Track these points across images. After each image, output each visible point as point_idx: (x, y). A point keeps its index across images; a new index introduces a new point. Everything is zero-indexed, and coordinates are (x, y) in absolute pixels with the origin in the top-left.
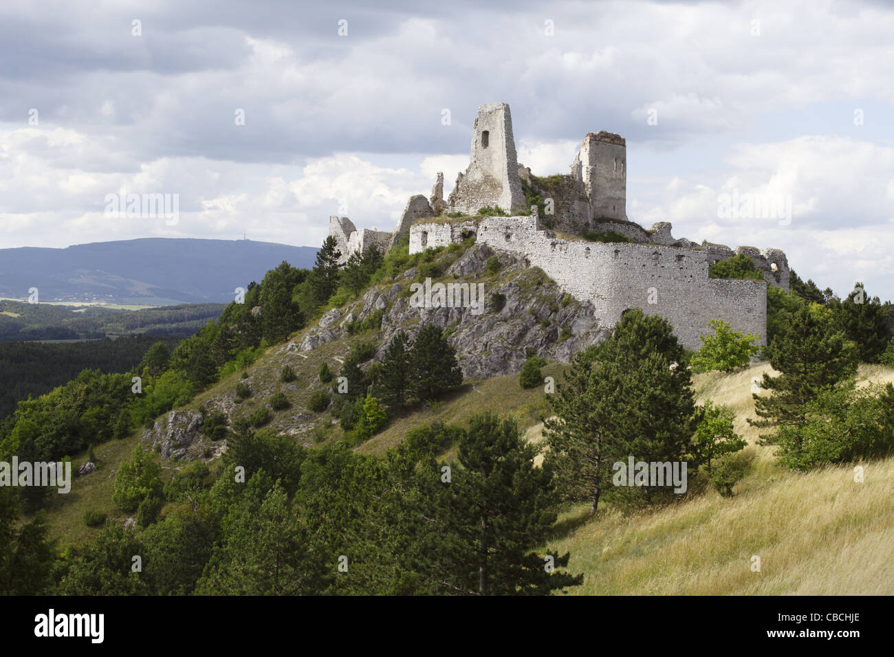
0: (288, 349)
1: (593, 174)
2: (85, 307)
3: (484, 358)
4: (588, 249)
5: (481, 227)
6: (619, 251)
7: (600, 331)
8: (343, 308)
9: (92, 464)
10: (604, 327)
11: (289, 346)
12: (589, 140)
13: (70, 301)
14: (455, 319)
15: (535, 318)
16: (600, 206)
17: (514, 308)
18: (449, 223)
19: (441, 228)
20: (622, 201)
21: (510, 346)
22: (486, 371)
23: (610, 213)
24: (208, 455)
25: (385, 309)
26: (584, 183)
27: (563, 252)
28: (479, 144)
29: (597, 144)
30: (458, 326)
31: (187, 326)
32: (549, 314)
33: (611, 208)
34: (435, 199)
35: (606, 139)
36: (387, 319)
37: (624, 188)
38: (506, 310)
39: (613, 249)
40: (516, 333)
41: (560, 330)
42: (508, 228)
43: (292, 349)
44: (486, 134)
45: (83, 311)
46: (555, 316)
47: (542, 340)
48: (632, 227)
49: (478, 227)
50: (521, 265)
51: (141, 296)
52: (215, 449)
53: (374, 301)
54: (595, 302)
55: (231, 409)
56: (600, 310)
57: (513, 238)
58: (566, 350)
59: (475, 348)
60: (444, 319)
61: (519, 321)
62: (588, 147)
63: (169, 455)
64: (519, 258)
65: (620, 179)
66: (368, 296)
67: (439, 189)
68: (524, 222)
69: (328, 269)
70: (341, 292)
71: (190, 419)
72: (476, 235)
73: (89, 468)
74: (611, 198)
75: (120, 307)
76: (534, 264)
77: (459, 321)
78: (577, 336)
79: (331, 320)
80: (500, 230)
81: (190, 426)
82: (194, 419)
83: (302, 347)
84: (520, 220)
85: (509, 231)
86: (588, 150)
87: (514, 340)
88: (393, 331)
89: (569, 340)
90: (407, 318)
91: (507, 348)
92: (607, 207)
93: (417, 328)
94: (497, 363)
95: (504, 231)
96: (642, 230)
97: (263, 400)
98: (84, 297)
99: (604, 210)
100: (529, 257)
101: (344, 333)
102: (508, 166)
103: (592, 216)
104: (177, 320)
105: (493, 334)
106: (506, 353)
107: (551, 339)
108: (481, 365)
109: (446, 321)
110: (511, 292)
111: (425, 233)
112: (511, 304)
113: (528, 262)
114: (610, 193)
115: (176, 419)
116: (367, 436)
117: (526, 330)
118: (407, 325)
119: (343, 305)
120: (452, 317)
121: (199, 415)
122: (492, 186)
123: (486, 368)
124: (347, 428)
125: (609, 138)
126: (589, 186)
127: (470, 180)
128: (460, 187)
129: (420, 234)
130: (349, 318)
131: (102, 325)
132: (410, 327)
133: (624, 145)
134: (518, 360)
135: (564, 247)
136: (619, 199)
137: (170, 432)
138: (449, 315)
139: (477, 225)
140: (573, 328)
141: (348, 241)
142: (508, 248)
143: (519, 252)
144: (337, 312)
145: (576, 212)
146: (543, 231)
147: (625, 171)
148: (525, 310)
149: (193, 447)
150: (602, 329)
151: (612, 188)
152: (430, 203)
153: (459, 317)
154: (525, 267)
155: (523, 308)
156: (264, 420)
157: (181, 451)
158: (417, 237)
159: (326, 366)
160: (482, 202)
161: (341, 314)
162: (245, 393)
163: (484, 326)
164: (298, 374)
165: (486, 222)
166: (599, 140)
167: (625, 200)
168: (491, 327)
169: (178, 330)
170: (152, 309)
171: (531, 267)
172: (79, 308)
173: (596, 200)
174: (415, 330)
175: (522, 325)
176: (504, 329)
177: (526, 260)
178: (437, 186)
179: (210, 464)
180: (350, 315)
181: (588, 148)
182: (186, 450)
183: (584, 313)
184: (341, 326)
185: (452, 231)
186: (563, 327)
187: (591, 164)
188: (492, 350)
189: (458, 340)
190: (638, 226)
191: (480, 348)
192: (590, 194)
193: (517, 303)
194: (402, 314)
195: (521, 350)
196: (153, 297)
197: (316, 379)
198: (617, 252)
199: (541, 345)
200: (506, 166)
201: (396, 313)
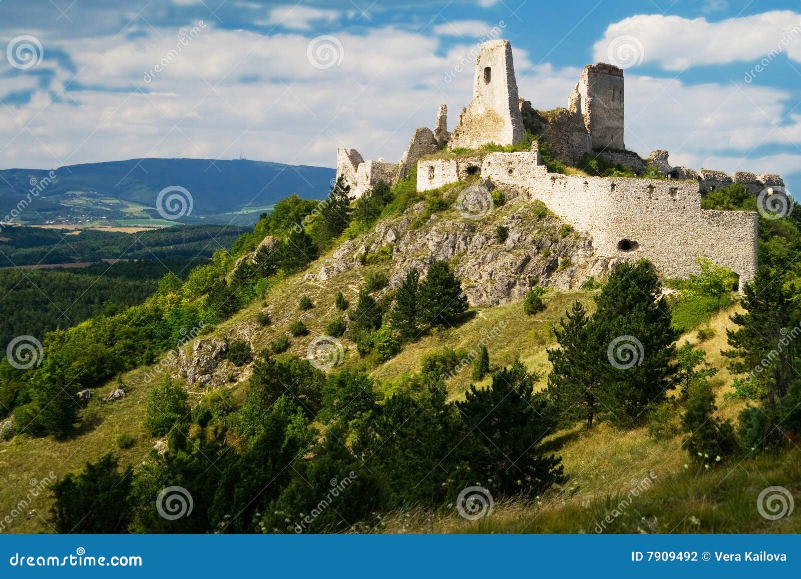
0: (305, 279)
1: (592, 105)
2: (79, 230)
3: (489, 286)
4: (586, 183)
5: (484, 162)
6: (615, 185)
7: (597, 261)
8: (356, 240)
9: (121, 390)
10: (601, 257)
11: (306, 277)
12: (587, 72)
13: (62, 223)
14: (462, 250)
15: (537, 248)
16: (599, 136)
17: (516, 240)
18: (453, 158)
19: (446, 163)
20: (619, 130)
21: (513, 275)
22: (491, 298)
23: (609, 142)
24: (232, 380)
25: (396, 240)
26: (582, 115)
27: (562, 185)
28: (482, 80)
29: (595, 76)
30: (465, 256)
31: (185, 249)
32: (549, 244)
33: (609, 137)
34: (439, 131)
35: (604, 71)
36: (398, 250)
37: (622, 118)
38: (509, 243)
39: (610, 183)
40: (519, 263)
41: (560, 260)
42: (510, 163)
43: (309, 280)
44: (488, 70)
45: (77, 233)
46: (556, 245)
47: (543, 269)
48: (629, 156)
49: (482, 163)
50: (523, 198)
51: (136, 218)
52: (238, 374)
53: (386, 233)
54: (592, 233)
55: (253, 337)
56: (597, 240)
57: (515, 173)
58: (567, 278)
59: (481, 277)
60: (451, 250)
61: (522, 251)
62: (586, 78)
63: (194, 381)
64: (520, 191)
65: (618, 109)
66: (379, 227)
67: (443, 120)
68: (525, 158)
69: (340, 203)
70: (353, 225)
71: (214, 347)
72: (480, 170)
73: (118, 395)
74: (609, 128)
75: (115, 230)
76: (535, 197)
77: (465, 253)
78: (576, 265)
79: (345, 252)
80: (503, 165)
81: (214, 354)
82: (218, 347)
83: (318, 277)
84: (521, 156)
85: (511, 166)
86: (587, 82)
87: (518, 269)
88: (404, 261)
89: (569, 269)
90: (417, 249)
91: (511, 277)
92: (605, 137)
93: (427, 259)
94: (502, 291)
95: (507, 166)
96: (639, 158)
97: (282, 327)
98: (77, 220)
99: (603, 140)
100: (531, 191)
101: (358, 264)
102: (510, 101)
103: (591, 146)
104: (175, 242)
105: (498, 264)
106: (510, 281)
107: (551, 268)
108: (487, 293)
109: (453, 252)
110: (514, 224)
111: (432, 168)
112: (513, 236)
113: (529, 195)
114: (607, 123)
115: (200, 346)
116: (383, 361)
117: (528, 259)
118: (418, 256)
119: (355, 237)
120: (459, 248)
121: (223, 343)
122: (494, 120)
123: (491, 295)
124: (363, 354)
125: (607, 69)
126: (588, 117)
127: (473, 114)
128: (463, 121)
129: (427, 169)
130: (362, 250)
131: (98, 248)
132: (419, 258)
133: (622, 76)
134: (521, 288)
135: (563, 181)
136: (617, 128)
137: (196, 359)
138: (456, 246)
139: (481, 160)
140: (572, 258)
141: (356, 171)
142: (510, 182)
143: (520, 186)
144: (350, 244)
145: (575, 144)
146: (543, 166)
147: (623, 101)
148: (527, 241)
149: (218, 372)
150: (600, 258)
151: (610, 117)
152: (435, 134)
153: (465, 248)
154: (527, 200)
155: (525, 239)
156: (284, 347)
157: (207, 376)
158: (424, 172)
159: (341, 295)
160: (484, 135)
161: (354, 246)
162: (265, 321)
163: (489, 256)
164: (315, 303)
165: (489, 158)
166: (598, 72)
167: (622, 128)
168: (495, 257)
169: (177, 252)
170: (149, 231)
171: (533, 200)
172: (73, 231)
173: (594, 130)
174: (424, 260)
175: (525, 254)
176: (508, 259)
177: (528, 193)
178: (441, 118)
179: (234, 389)
180: (363, 246)
181: (587, 80)
182: (212, 376)
183: (583, 244)
184: (355, 257)
185: (458, 167)
186: (563, 257)
187: (589, 94)
188: (497, 279)
189: (464, 270)
190: (635, 154)
191: (485, 276)
192: (588, 125)
193: (520, 234)
194: (411, 246)
195: (524, 279)
196: (148, 218)
197: (332, 307)
198: (613, 186)
199: (543, 274)
200: (507, 101)
201: (406, 245)
